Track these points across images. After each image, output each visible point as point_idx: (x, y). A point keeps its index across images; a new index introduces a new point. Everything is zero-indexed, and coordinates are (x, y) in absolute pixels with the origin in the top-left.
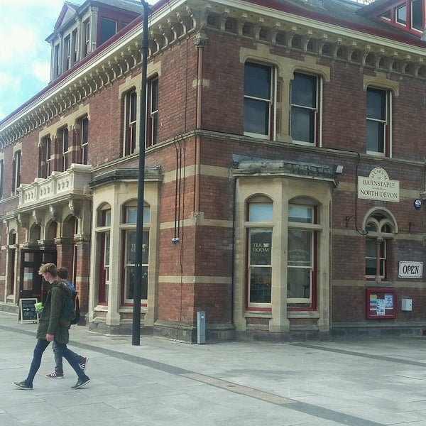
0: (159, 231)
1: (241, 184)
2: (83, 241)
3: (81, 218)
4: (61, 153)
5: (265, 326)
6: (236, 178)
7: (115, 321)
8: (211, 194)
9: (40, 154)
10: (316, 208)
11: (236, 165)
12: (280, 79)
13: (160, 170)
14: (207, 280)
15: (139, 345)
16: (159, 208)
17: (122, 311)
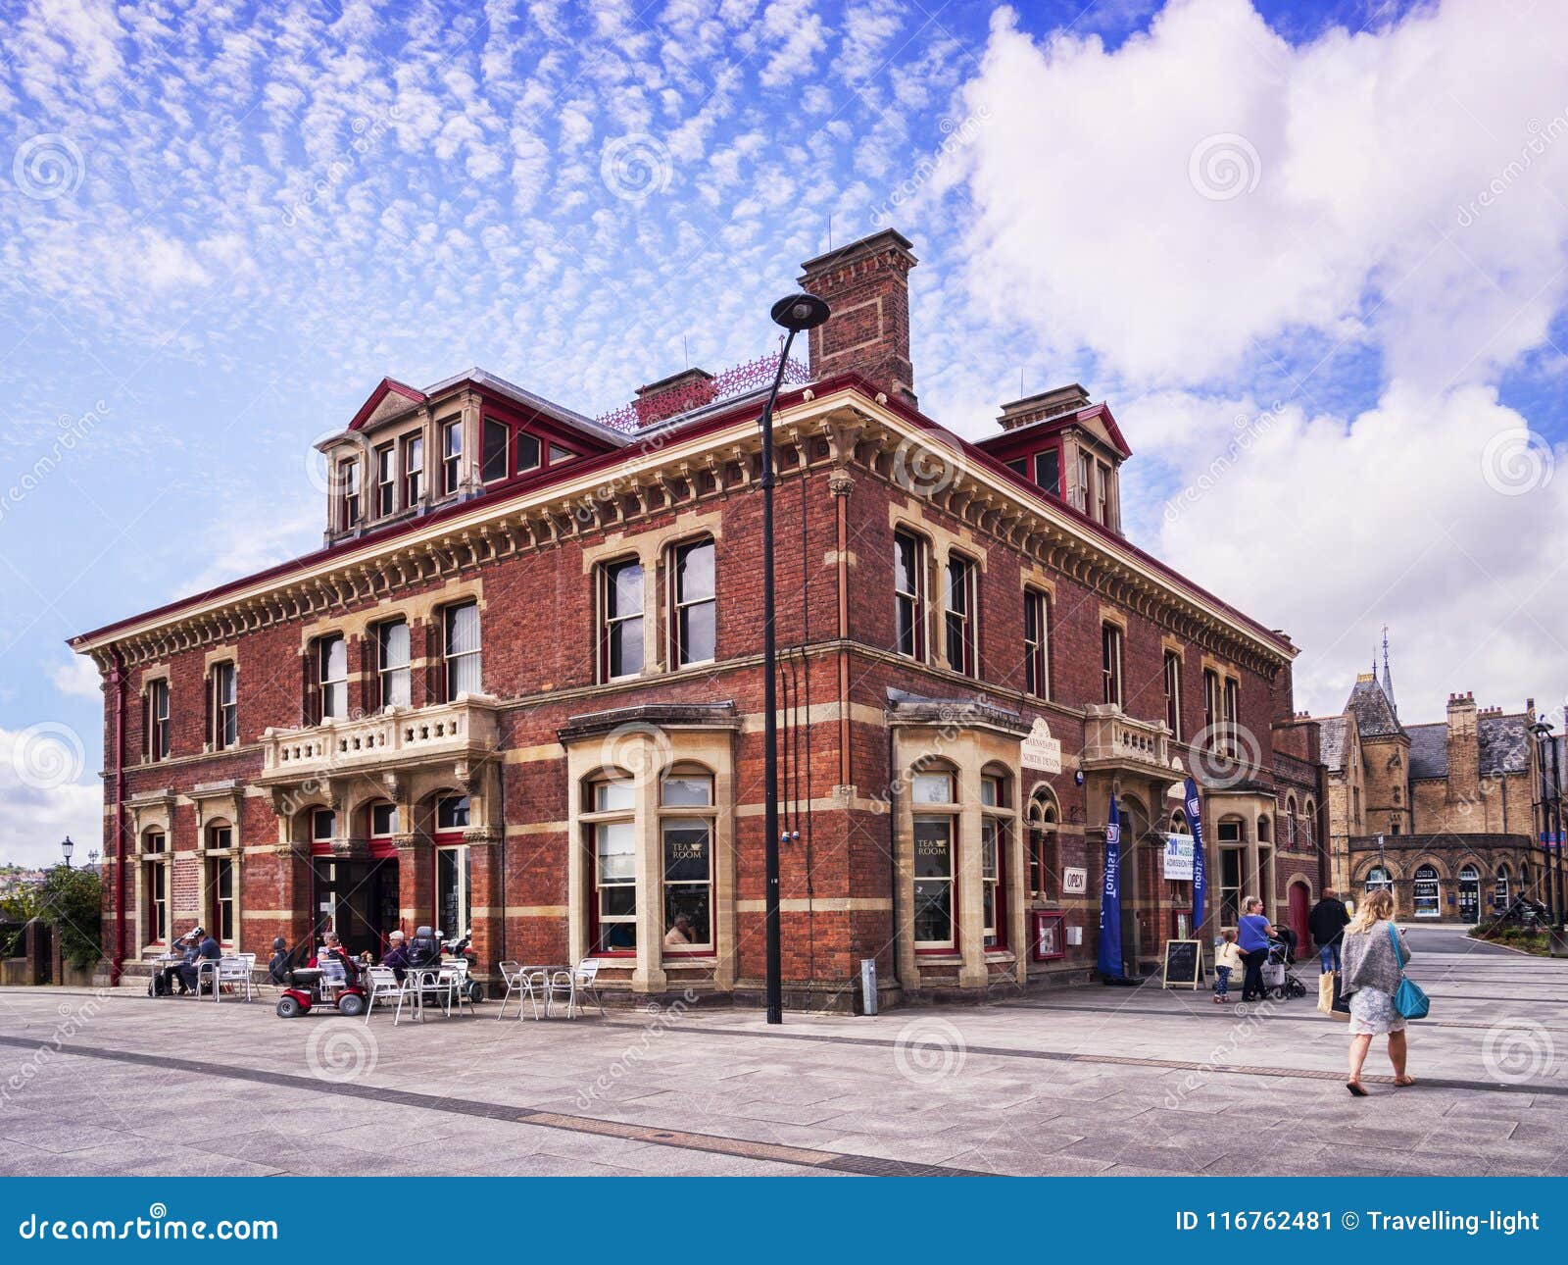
0: (737, 820)
1: (902, 738)
2: (490, 839)
3: (482, 796)
4: (374, 669)
5: (951, 978)
6: (892, 728)
7: (658, 985)
8: (864, 755)
9: (305, 669)
10: (1000, 781)
11: (894, 705)
12: (933, 562)
13: (733, 710)
14: (864, 904)
15: (780, 1022)
16: (736, 776)
17: (668, 965)
